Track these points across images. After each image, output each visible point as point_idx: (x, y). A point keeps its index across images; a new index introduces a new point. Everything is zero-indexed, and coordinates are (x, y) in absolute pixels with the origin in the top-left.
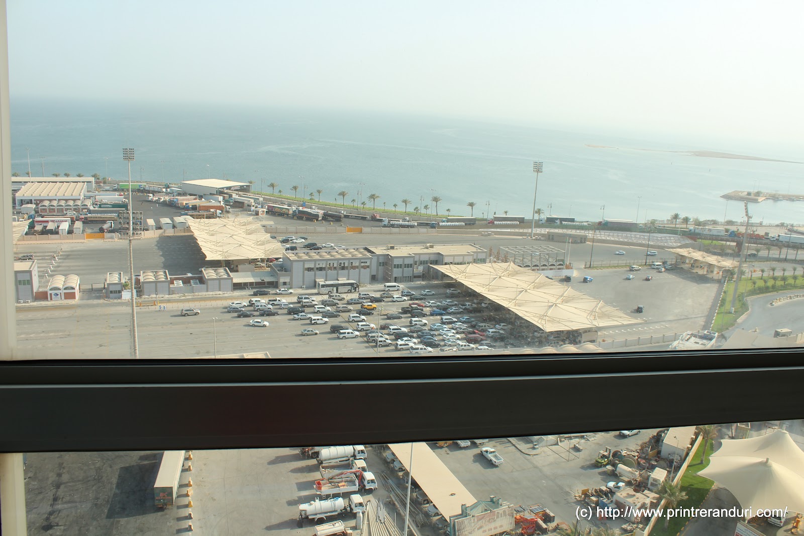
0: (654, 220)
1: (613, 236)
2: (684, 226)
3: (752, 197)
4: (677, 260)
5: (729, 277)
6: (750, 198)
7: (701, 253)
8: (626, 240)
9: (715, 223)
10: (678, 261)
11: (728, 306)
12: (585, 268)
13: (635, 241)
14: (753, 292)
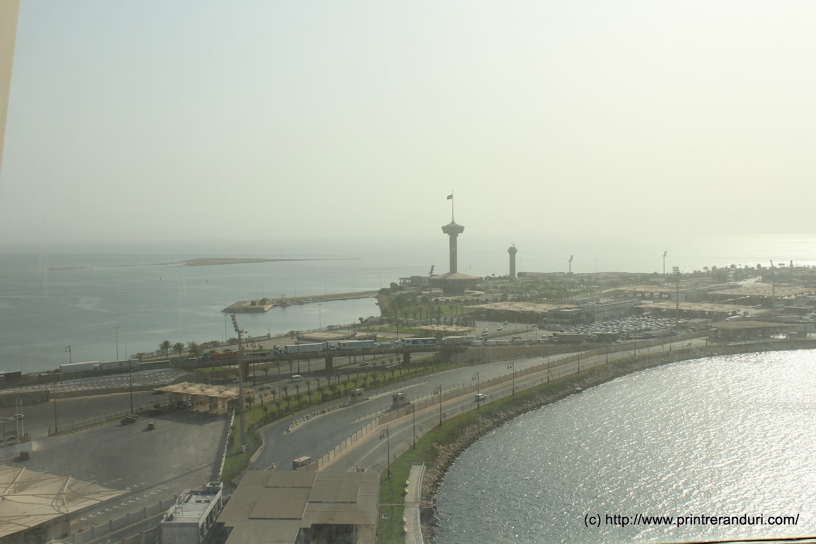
0: (140, 354)
1: (86, 385)
2: (177, 355)
3: (257, 306)
4: (171, 400)
5: (236, 409)
6: (256, 308)
7: (199, 385)
8: (104, 387)
9: (215, 344)
10: (173, 401)
11: (237, 445)
12: (50, 435)
13: (116, 386)
14: (265, 421)
